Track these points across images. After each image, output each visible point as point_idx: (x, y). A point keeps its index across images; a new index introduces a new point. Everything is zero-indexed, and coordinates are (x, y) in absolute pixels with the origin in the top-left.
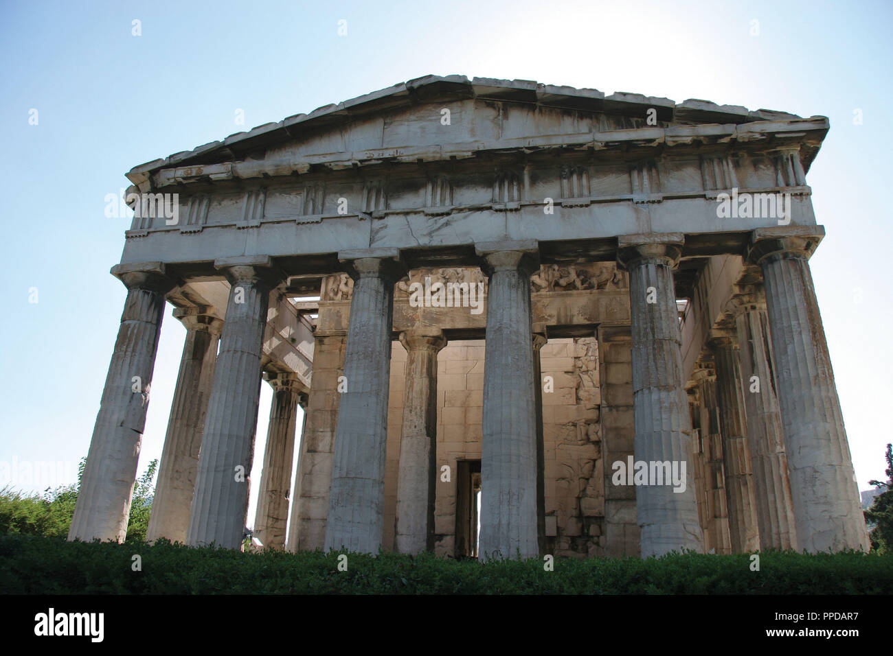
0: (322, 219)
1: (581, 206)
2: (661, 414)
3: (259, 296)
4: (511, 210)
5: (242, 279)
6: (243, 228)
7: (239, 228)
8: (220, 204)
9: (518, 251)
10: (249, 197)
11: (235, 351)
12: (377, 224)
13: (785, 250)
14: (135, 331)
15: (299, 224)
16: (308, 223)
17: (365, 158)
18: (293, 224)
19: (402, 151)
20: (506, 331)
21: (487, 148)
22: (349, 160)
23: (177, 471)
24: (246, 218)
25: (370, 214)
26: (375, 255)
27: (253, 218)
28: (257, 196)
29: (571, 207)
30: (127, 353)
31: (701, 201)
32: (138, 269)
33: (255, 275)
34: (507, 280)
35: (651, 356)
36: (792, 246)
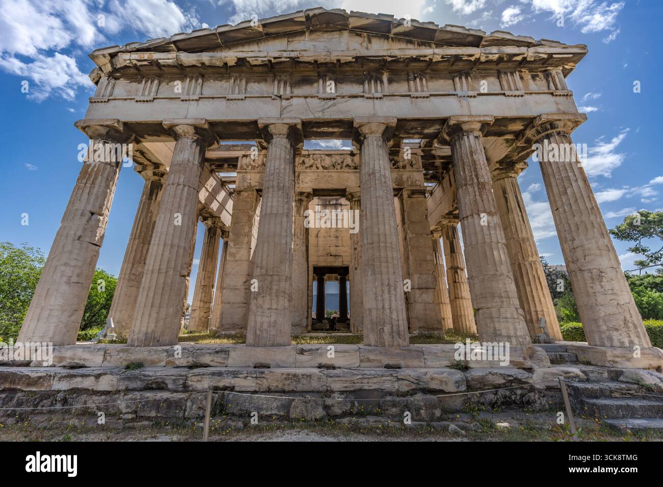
0: (246, 97)
1: (424, 97)
2: (490, 231)
3: (198, 148)
4: (377, 98)
5: (185, 135)
6: (186, 100)
7: (183, 100)
8: (168, 85)
9: (383, 123)
10: (191, 81)
11: (178, 184)
12: (285, 103)
14: (95, 169)
15: (228, 100)
16: (235, 99)
17: (278, 56)
18: (223, 99)
19: (304, 53)
20: (377, 175)
21: (361, 55)
22: (265, 57)
23: (133, 274)
24: (188, 94)
25: (280, 97)
26: (285, 121)
27: (193, 94)
28: (197, 80)
29: (417, 98)
30: (87, 185)
31: (503, 97)
32: (99, 124)
33: (195, 133)
34: (375, 142)
35: (477, 193)
36: (564, 127)
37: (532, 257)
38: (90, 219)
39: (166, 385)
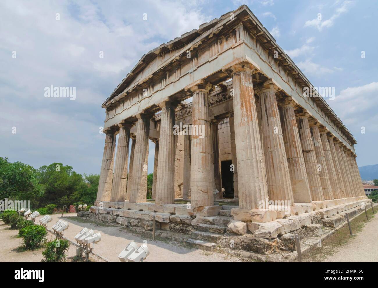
0: (131, 106)
2: (194, 147)
3: (125, 130)
4: (163, 89)
5: (120, 127)
7: (119, 114)
8: (117, 109)
11: (119, 147)
12: (140, 104)
13: (234, 72)
14: (107, 145)
15: (128, 109)
24: (120, 111)
25: (139, 101)
26: (138, 113)
28: (122, 104)
29: (176, 82)
30: (105, 151)
31: (208, 63)
34: (163, 111)
36: (235, 69)
37: (271, 149)
38: (107, 162)
39: (110, 213)
